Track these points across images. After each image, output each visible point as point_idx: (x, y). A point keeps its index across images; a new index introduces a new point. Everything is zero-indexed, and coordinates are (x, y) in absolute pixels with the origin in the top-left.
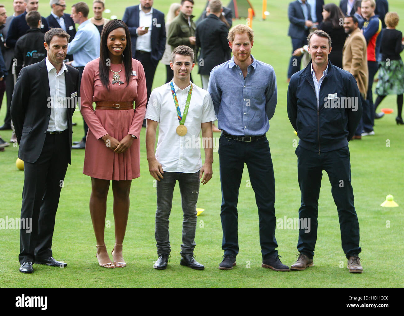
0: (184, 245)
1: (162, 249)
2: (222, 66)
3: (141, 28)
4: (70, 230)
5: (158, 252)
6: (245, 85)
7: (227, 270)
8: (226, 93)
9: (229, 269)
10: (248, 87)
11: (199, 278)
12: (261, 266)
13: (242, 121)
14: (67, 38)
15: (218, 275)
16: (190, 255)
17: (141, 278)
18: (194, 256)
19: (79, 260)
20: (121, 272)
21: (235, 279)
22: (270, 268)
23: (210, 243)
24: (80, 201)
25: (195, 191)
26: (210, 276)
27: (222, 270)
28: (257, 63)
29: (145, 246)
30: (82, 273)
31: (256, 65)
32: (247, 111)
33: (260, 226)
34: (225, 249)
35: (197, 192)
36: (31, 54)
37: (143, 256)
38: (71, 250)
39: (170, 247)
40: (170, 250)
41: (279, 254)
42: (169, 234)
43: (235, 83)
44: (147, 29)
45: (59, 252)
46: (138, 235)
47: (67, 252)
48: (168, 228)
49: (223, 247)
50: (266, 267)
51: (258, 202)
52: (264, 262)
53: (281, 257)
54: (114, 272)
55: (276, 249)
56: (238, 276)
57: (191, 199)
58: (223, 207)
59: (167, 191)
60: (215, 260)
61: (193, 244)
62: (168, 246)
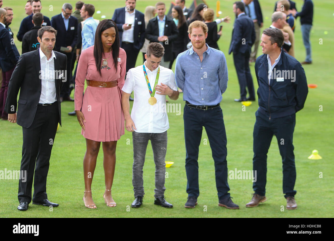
0: (156, 189)
1: (137, 192)
2: (184, 53)
3: (126, 25)
4: (72, 179)
5: (135, 194)
6: (201, 67)
7: (191, 208)
8: (187, 74)
9: (193, 208)
10: (204, 69)
11: (170, 215)
12: (218, 205)
13: (200, 94)
14: (55, 33)
15: (185, 212)
16: (161, 197)
17: (126, 215)
18: (165, 198)
19: (79, 202)
20: (111, 211)
21: (198, 215)
22: (224, 207)
23: (179, 188)
24: (79, 156)
25: (163, 148)
26: (179, 213)
27: (187, 209)
28: (211, 50)
29: (128, 191)
30: (81, 212)
31: (210, 52)
32: (204, 87)
33: (216, 174)
34: (189, 192)
35: (165, 149)
36: (35, 46)
37: (128, 198)
38: (73, 194)
39: (144, 191)
40: (144, 193)
41: (231, 196)
42: (143, 181)
43: (194, 66)
44: (130, 25)
45: (64, 196)
46: (123, 182)
47: (69, 196)
48: (142, 176)
49: (188, 191)
50: (221, 206)
51: (214, 156)
52: (220, 202)
53: (232, 198)
54: (106, 210)
55: (228, 192)
56: (200, 213)
57: (161, 154)
58: (187, 160)
59: (141, 148)
60: (182, 201)
61: (164, 188)
62: (142, 190)
